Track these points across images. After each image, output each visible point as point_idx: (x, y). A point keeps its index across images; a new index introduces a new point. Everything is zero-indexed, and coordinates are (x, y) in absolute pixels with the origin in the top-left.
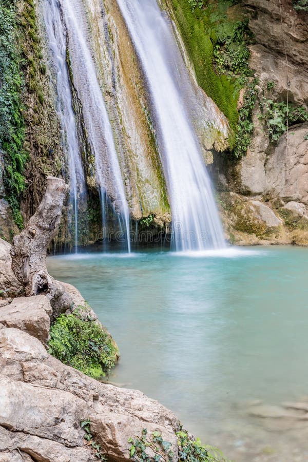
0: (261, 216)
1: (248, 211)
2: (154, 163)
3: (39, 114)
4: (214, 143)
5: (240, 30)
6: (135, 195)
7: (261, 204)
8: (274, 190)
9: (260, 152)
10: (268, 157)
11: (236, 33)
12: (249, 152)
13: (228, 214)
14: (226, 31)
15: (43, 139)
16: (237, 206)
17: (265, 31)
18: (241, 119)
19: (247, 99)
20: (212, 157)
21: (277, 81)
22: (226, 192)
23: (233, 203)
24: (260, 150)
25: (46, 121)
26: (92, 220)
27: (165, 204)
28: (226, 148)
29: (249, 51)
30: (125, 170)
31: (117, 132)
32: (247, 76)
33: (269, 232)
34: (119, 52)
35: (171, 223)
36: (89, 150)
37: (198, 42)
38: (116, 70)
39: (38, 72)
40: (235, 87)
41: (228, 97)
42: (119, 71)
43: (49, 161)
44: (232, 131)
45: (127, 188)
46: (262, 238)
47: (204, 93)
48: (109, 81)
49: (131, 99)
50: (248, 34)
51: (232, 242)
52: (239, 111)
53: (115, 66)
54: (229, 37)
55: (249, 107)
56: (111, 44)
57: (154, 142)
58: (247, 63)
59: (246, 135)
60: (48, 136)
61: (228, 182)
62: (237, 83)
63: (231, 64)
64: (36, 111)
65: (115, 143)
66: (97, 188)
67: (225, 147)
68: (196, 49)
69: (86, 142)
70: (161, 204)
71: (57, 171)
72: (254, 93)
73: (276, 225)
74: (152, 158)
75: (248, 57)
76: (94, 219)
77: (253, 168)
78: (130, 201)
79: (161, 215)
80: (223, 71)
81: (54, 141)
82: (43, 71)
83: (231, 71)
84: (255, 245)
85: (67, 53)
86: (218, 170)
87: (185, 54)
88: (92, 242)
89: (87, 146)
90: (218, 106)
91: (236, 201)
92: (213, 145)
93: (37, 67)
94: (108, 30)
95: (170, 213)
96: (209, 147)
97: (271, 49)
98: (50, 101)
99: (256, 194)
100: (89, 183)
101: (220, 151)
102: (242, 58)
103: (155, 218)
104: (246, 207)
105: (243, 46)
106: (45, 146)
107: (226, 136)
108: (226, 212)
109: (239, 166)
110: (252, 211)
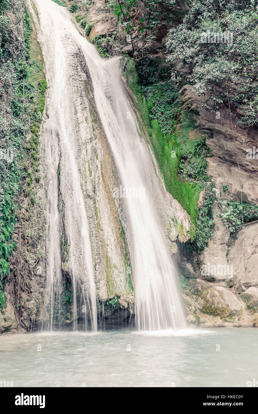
0: (224, 300)
1: (213, 296)
2: (122, 252)
3: (29, 213)
4: (178, 235)
5: (199, 146)
6: (103, 278)
7: (224, 289)
8: (236, 277)
9: (222, 244)
10: (230, 248)
11: (196, 149)
12: (211, 244)
13: (196, 298)
14: (188, 148)
15: (30, 232)
16: (203, 291)
17: (220, 147)
18: (202, 215)
19: (206, 199)
20: (176, 247)
21: (231, 184)
22: (194, 279)
23: (200, 288)
24: (221, 242)
25: (35, 218)
27: (129, 287)
28: (188, 240)
29: (207, 162)
31: (92, 225)
32: (206, 181)
33: (231, 315)
34: (101, 166)
35: (134, 304)
37: (167, 158)
38: (97, 179)
39: (34, 182)
40: (195, 190)
41: (190, 198)
42: (99, 180)
43: (33, 251)
44: (193, 225)
45: (96, 273)
46: (226, 321)
47: (171, 196)
48: (90, 187)
49: (107, 200)
50: (205, 149)
51: (198, 323)
52: (199, 209)
53: (97, 176)
54: (190, 153)
55: (208, 205)
56: (96, 160)
57: (124, 234)
58: (205, 171)
59: (207, 229)
60: (35, 230)
61: (195, 271)
62: (197, 187)
63: (192, 173)
64: (27, 211)
67: (187, 238)
68: (166, 163)
70: (126, 287)
71: (38, 258)
72: (211, 194)
73: (238, 308)
74: (121, 247)
75: (205, 167)
77: (215, 258)
78: (98, 284)
79: (125, 296)
80: (187, 179)
81: (39, 233)
82: (37, 181)
83: (193, 178)
84: (219, 327)
85: (59, 167)
86: (185, 260)
87: (156, 168)
88: (68, 321)
90: (182, 206)
91: (202, 287)
93: (33, 178)
94: (95, 151)
95: (133, 294)
96: (174, 239)
97: (226, 160)
98: (40, 203)
99: (220, 281)
100: (63, 268)
101: (183, 242)
102: (201, 167)
103: (119, 300)
104: (211, 292)
105: (202, 158)
106: (31, 238)
107: (188, 229)
108: (194, 296)
109: (202, 256)
110: (216, 295)
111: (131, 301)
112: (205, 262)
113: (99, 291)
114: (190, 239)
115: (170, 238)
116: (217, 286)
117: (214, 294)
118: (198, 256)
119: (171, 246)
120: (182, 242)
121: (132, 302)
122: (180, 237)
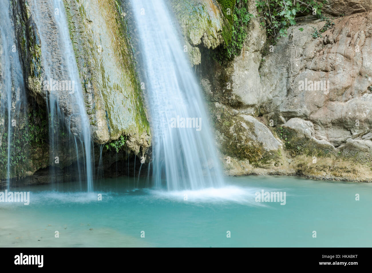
0: (256, 136)
1: (240, 129)
2: (125, 61)
4: (203, 36)
6: (99, 106)
7: (254, 119)
8: (270, 102)
9: (256, 51)
10: (264, 58)
12: (243, 51)
16: (223, 121)
18: (238, 5)
22: (210, 103)
23: (219, 117)
24: (256, 48)
26: (32, 141)
27: (143, 121)
28: (218, 44)
30: (85, 70)
31: (72, 12)
33: (266, 158)
35: (150, 149)
36: (32, 37)
44: (227, 21)
45: (87, 97)
46: (257, 166)
57: (125, 30)
59: (242, 28)
65: (70, 28)
66: (45, 95)
67: (218, 42)
69: (27, 25)
70: (137, 121)
73: (275, 149)
74: (123, 54)
76: (35, 139)
77: (246, 72)
78: (93, 116)
84: (247, 175)
88: (30, 173)
89: (28, 31)
91: (222, 115)
92: (201, 39)
95: (149, 133)
96: (197, 41)
99: (248, 106)
100: (31, 86)
101: (211, 47)
107: (219, 28)
109: (230, 69)
110: (244, 128)
111: (146, 143)
112: (233, 78)
113: (95, 127)
114: (223, 44)
115: (190, 40)
116: (243, 113)
117: (241, 126)
118: (224, 69)
119: (192, 53)
120: (209, 48)
121: (148, 146)
122: (206, 38)
